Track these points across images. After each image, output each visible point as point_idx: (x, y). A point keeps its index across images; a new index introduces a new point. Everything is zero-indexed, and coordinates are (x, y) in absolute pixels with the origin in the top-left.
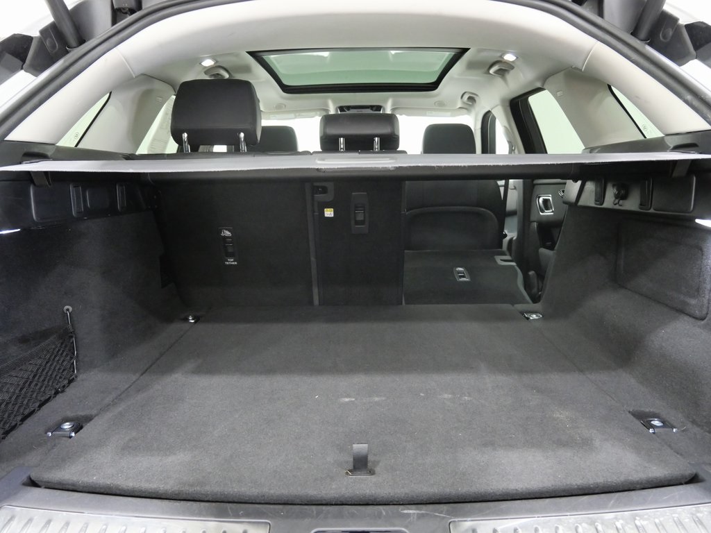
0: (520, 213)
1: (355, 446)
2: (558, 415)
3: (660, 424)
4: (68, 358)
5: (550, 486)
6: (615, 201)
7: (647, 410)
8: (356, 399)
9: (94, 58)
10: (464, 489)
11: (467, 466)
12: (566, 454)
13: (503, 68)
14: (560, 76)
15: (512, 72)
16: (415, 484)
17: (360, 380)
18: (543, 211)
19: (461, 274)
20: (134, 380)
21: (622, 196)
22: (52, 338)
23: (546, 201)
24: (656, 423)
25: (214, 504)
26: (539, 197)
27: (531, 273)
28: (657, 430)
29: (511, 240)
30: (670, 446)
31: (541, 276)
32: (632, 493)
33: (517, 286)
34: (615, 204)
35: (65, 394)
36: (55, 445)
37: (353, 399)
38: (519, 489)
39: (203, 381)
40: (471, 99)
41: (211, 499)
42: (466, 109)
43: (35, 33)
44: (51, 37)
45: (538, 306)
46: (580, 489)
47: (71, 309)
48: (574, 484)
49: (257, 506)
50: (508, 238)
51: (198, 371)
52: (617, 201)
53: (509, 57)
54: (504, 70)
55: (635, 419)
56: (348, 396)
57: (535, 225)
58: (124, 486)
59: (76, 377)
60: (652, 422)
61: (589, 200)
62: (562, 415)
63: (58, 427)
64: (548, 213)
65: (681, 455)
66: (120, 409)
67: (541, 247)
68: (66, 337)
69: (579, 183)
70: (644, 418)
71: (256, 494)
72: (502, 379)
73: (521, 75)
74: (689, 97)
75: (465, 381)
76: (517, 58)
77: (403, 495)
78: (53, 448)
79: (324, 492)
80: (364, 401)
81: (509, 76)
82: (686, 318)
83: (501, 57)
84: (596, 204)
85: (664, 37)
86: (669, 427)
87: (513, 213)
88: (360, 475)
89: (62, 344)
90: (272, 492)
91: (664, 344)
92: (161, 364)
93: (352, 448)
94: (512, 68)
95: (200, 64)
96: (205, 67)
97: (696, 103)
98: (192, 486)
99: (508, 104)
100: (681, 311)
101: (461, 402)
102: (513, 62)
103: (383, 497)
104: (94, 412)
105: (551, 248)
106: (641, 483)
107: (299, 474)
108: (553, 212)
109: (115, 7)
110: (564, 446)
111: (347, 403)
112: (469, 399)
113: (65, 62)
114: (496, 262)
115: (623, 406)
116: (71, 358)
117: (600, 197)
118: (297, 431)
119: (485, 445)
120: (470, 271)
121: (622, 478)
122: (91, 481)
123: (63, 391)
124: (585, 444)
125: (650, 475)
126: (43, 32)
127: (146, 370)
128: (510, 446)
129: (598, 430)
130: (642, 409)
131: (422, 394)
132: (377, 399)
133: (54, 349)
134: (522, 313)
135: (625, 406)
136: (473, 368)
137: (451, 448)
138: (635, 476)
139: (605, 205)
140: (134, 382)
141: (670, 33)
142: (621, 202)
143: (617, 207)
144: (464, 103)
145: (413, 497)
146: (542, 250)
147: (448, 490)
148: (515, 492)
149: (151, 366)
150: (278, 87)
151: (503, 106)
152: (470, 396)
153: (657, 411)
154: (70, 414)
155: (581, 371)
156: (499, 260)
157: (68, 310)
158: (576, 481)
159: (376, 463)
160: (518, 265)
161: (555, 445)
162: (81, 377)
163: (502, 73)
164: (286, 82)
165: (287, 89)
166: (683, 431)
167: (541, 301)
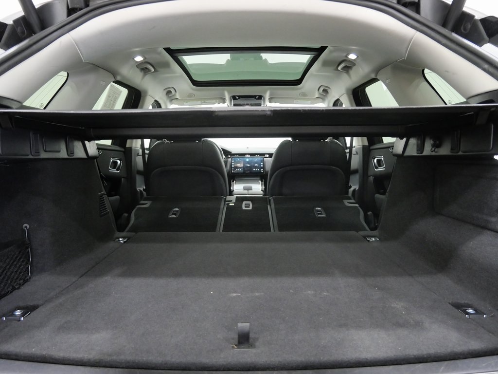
0: (360, 171)
1: (240, 325)
2: (395, 306)
3: (473, 312)
4: (25, 263)
5: (393, 356)
6: (431, 149)
7: (463, 302)
8: (242, 294)
9: (52, 39)
10: (325, 358)
11: (327, 341)
12: (403, 332)
13: (348, 65)
14: (389, 68)
15: (354, 68)
16: (286, 354)
17: (245, 281)
18: (377, 168)
19: (319, 211)
20: (74, 281)
21: (437, 145)
22: (12, 247)
23: (379, 161)
24: (470, 311)
25: (126, 370)
26: (374, 159)
27: (369, 213)
28: (471, 316)
29: (354, 190)
30: (483, 327)
31: (377, 215)
32: (458, 362)
33: (360, 220)
34: (432, 152)
35: (20, 290)
36: (6, 326)
37: (240, 294)
38: (368, 358)
39: (126, 282)
40: (325, 91)
41: (125, 366)
42: (321, 98)
43: (10, 22)
44: (22, 26)
45: (375, 233)
46: (416, 359)
47: (28, 226)
48: (412, 354)
49: (161, 371)
50: (352, 189)
51: (124, 275)
52: (433, 149)
53: (352, 57)
54: (349, 67)
55: (454, 308)
56: (235, 292)
57: (372, 178)
58: (57, 357)
59: (30, 278)
60: (467, 311)
61: (412, 151)
62: (398, 305)
63: (11, 313)
64: (381, 169)
65: (493, 333)
66: (61, 300)
67: (376, 194)
68: (24, 246)
69: (405, 139)
70: (461, 307)
71: (160, 362)
72: (352, 281)
73: (361, 69)
74: (486, 66)
75: (324, 282)
76: (358, 57)
77: (277, 363)
78: (4, 328)
79: (215, 360)
80: (248, 295)
81: (352, 72)
82: (489, 232)
83: (346, 56)
84: (418, 153)
85: (465, 29)
86: (480, 314)
87: (356, 172)
88: (243, 348)
89: (20, 252)
90: (173, 360)
91: (473, 253)
92: (96, 270)
93: (237, 326)
94: (354, 65)
95: (133, 59)
96: (137, 62)
97: (492, 70)
98: (110, 355)
99: (351, 93)
100: (484, 227)
101: (321, 296)
102: (355, 60)
103: (261, 364)
104: (40, 302)
105: (384, 194)
106: (464, 354)
107: (195, 347)
108: (384, 168)
109: (70, 7)
110: (402, 327)
111: (234, 297)
112: (327, 294)
113: (29, 41)
114: (344, 204)
115: (444, 299)
116: (27, 263)
117: (421, 148)
118: (195, 316)
119: (341, 326)
120: (325, 210)
121: (449, 350)
122: (30, 352)
123: (19, 288)
124: (418, 325)
125: (470, 348)
126: (15, 21)
127: (84, 274)
128: (360, 326)
129: (426, 316)
130: (459, 301)
131: (291, 291)
132: (257, 294)
133: (13, 256)
134: (365, 237)
135: (446, 300)
136: (329, 273)
137: (314, 328)
138: (459, 349)
139: (425, 153)
140: (74, 282)
141: (469, 26)
142: (436, 150)
143: (433, 154)
144: (320, 94)
145: (285, 365)
146: (377, 196)
147: (312, 359)
148: (365, 360)
149: (88, 272)
150: (190, 81)
151: (348, 94)
152: (328, 291)
153: (470, 303)
154: (21, 304)
155: (410, 275)
156: (346, 203)
157: (26, 227)
158: (413, 352)
159: (256, 339)
160: (360, 206)
161: (394, 326)
162: (34, 278)
163: (347, 69)
164: (195, 78)
165: (195, 83)
166: (492, 316)
167: (378, 229)
